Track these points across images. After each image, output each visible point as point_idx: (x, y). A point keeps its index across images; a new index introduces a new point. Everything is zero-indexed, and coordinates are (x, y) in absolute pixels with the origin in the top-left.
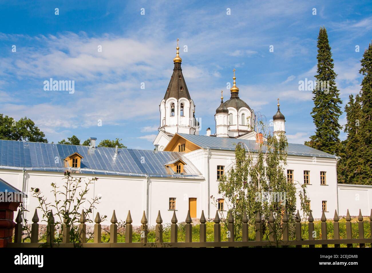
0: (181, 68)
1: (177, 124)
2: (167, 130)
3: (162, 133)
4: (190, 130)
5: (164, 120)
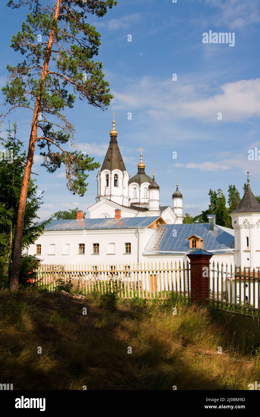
1: (122, 194)
2: (113, 199)
3: (107, 201)
4: (129, 201)
5: (107, 189)
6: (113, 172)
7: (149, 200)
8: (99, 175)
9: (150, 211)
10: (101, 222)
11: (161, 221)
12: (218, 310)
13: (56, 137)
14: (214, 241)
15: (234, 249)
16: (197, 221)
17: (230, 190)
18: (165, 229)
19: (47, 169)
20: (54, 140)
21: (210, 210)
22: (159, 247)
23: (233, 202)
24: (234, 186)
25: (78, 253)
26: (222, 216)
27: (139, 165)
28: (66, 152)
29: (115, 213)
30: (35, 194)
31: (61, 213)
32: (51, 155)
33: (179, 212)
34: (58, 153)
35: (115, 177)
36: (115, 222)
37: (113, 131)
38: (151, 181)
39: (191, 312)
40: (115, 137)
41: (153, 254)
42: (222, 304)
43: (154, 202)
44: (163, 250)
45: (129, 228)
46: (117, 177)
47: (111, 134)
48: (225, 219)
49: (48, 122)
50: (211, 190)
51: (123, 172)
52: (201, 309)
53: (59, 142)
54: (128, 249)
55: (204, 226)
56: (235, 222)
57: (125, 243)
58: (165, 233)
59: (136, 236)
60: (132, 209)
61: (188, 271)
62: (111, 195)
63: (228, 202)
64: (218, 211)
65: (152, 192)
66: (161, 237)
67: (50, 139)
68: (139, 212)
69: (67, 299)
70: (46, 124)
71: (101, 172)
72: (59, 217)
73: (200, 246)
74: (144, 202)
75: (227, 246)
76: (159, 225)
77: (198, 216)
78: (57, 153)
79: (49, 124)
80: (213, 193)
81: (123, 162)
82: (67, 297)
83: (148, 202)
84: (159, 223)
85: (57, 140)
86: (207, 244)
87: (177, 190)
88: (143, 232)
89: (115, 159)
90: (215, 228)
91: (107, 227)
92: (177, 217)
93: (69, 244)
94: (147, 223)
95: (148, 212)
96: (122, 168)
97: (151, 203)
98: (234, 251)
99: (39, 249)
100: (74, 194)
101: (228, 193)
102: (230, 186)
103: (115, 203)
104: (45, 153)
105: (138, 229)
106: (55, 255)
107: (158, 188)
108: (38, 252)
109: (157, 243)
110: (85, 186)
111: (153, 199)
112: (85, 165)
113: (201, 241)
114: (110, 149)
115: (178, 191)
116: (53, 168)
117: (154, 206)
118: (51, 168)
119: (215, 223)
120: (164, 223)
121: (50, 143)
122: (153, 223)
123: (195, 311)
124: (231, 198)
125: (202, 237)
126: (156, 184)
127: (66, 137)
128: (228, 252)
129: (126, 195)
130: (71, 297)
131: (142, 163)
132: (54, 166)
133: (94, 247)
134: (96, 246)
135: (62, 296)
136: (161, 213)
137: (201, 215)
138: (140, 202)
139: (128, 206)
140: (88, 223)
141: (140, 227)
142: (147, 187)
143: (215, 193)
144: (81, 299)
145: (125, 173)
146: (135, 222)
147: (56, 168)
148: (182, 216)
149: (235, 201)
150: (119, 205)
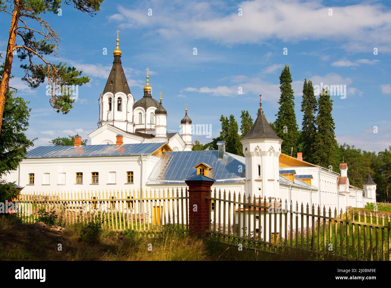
0: (120, 61)
1: (126, 120)
2: (116, 124)
3: (109, 126)
4: (133, 127)
5: (109, 114)
6: (116, 95)
7: (156, 126)
8: (101, 98)
9: (156, 137)
10: (101, 149)
11: (166, 147)
12: (219, 243)
13: (39, 47)
14: (224, 169)
15: (244, 178)
16: (207, 149)
17: (243, 116)
18: (170, 157)
19: (29, 84)
20: (37, 50)
21: (221, 137)
22: (164, 176)
23: (246, 128)
24: (247, 112)
25: (76, 183)
26: (234, 143)
27: (146, 88)
28: (50, 64)
29: (116, 138)
30: (28, 118)
31: (60, 139)
32: (33, 68)
33: (188, 139)
34: (41, 66)
35: (118, 101)
36: (116, 149)
37: (117, 50)
38: (158, 105)
39: (185, 245)
40: (119, 57)
41: (157, 184)
42: (224, 237)
43: (161, 128)
44: (168, 179)
45: (131, 155)
46: (121, 101)
47: (114, 53)
48: (238, 147)
49: (29, 29)
50: (222, 116)
51: (127, 96)
52: (196, 242)
53: (43, 53)
54: (131, 179)
55: (213, 153)
56: (246, 149)
57: (127, 172)
58: (170, 161)
59: (139, 164)
60: (137, 135)
61: (187, 200)
62: (114, 120)
63: (241, 129)
64: (230, 139)
65: (159, 118)
66: (167, 165)
67: (32, 50)
68: (145, 139)
69: (43, 231)
70: (27, 31)
71: (103, 95)
72: (58, 144)
73: (209, 175)
74: (150, 128)
75: (237, 176)
76: (164, 152)
77: (209, 143)
78: (39, 66)
79: (30, 32)
80: (225, 119)
81: (127, 84)
82: (43, 229)
83: (155, 128)
84: (164, 150)
85: (39, 50)
86: (215, 173)
87: (186, 115)
88: (147, 160)
89: (118, 81)
90: (225, 155)
91: (107, 155)
92: (186, 145)
93: (65, 173)
94: (151, 150)
95: (154, 139)
96: (127, 91)
97: (157, 129)
98: (245, 180)
99: (32, 178)
100: (58, 111)
101: (241, 119)
102: (243, 112)
103: (118, 129)
104: (26, 65)
105: (141, 156)
106: (49, 185)
107: (165, 113)
108: (31, 182)
109: (161, 171)
110: (71, 103)
111: (160, 125)
112: (71, 79)
113: (210, 169)
114: (114, 70)
115: (187, 117)
116: (35, 83)
117: (161, 132)
118: (34, 82)
119: (225, 150)
120: (170, 150)
121: (32, 54)
122: (157, 150)
123: (189, 243)
124: (244, 124)
125: (211, 165)
126: (163, 108)
127: (50, 47)
128: (238, 182)
129: (130, 120)
130: (47, 229)
131: (149, 86)
132: (37, 81)
133: (93, 177)
134: (95, 175)
135: (37, 228)
136: (168, 140)
137: (212, 143)
138: (145, 128)
139: (132, 132)
140: (87, 150)
141: (143, 154)
142: (154, 111)
143: (227, 119)
144: (59, 231)
145: (130, 96)
146: (138, 149)
147: (39, 83)
148: (191, 144)
149: (248, 127)
150: (122, 130)
